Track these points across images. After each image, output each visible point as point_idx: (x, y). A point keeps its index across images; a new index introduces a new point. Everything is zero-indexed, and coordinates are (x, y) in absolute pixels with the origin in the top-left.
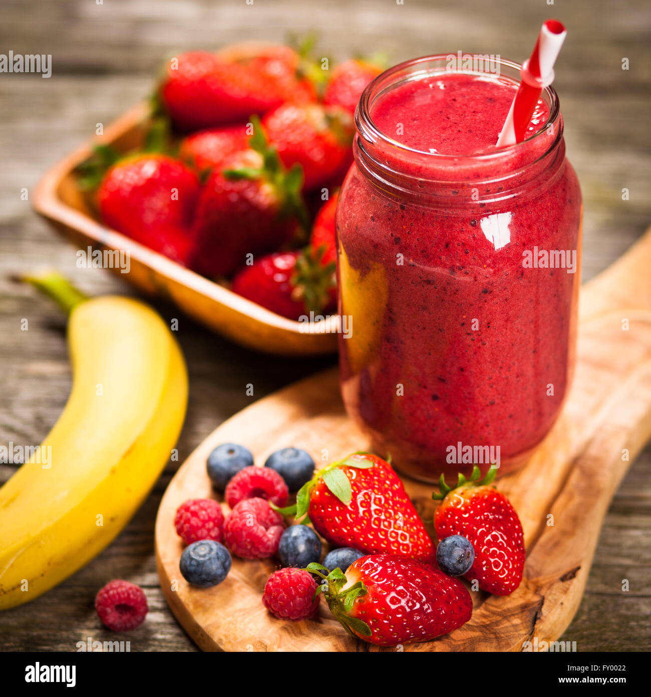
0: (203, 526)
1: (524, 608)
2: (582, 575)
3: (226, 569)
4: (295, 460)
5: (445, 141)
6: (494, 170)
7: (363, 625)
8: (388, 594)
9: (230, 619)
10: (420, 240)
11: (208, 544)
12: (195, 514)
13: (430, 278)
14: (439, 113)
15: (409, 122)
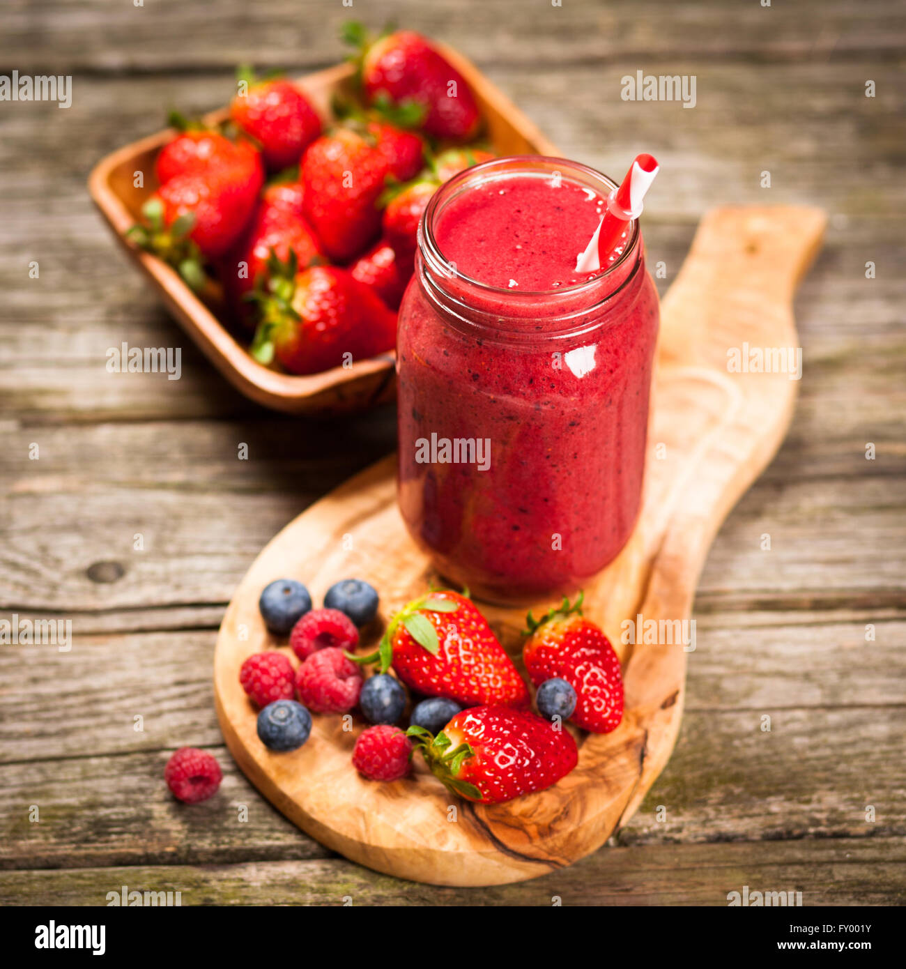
0: (276, 684)
1: (629, 744)
2: (681, 699)
3: (307, 729)
4: (359, 596)
5: (520, 268)
6: (581, 302)
7: (472, 788)
8: (496, 754)
9: (319, 785)
10: (502, 377)
11: (285, 706)
12: (265, 671)
13: (513, 414)
14: (506, 230)
15: (476, 244)
